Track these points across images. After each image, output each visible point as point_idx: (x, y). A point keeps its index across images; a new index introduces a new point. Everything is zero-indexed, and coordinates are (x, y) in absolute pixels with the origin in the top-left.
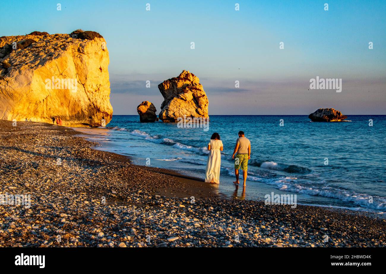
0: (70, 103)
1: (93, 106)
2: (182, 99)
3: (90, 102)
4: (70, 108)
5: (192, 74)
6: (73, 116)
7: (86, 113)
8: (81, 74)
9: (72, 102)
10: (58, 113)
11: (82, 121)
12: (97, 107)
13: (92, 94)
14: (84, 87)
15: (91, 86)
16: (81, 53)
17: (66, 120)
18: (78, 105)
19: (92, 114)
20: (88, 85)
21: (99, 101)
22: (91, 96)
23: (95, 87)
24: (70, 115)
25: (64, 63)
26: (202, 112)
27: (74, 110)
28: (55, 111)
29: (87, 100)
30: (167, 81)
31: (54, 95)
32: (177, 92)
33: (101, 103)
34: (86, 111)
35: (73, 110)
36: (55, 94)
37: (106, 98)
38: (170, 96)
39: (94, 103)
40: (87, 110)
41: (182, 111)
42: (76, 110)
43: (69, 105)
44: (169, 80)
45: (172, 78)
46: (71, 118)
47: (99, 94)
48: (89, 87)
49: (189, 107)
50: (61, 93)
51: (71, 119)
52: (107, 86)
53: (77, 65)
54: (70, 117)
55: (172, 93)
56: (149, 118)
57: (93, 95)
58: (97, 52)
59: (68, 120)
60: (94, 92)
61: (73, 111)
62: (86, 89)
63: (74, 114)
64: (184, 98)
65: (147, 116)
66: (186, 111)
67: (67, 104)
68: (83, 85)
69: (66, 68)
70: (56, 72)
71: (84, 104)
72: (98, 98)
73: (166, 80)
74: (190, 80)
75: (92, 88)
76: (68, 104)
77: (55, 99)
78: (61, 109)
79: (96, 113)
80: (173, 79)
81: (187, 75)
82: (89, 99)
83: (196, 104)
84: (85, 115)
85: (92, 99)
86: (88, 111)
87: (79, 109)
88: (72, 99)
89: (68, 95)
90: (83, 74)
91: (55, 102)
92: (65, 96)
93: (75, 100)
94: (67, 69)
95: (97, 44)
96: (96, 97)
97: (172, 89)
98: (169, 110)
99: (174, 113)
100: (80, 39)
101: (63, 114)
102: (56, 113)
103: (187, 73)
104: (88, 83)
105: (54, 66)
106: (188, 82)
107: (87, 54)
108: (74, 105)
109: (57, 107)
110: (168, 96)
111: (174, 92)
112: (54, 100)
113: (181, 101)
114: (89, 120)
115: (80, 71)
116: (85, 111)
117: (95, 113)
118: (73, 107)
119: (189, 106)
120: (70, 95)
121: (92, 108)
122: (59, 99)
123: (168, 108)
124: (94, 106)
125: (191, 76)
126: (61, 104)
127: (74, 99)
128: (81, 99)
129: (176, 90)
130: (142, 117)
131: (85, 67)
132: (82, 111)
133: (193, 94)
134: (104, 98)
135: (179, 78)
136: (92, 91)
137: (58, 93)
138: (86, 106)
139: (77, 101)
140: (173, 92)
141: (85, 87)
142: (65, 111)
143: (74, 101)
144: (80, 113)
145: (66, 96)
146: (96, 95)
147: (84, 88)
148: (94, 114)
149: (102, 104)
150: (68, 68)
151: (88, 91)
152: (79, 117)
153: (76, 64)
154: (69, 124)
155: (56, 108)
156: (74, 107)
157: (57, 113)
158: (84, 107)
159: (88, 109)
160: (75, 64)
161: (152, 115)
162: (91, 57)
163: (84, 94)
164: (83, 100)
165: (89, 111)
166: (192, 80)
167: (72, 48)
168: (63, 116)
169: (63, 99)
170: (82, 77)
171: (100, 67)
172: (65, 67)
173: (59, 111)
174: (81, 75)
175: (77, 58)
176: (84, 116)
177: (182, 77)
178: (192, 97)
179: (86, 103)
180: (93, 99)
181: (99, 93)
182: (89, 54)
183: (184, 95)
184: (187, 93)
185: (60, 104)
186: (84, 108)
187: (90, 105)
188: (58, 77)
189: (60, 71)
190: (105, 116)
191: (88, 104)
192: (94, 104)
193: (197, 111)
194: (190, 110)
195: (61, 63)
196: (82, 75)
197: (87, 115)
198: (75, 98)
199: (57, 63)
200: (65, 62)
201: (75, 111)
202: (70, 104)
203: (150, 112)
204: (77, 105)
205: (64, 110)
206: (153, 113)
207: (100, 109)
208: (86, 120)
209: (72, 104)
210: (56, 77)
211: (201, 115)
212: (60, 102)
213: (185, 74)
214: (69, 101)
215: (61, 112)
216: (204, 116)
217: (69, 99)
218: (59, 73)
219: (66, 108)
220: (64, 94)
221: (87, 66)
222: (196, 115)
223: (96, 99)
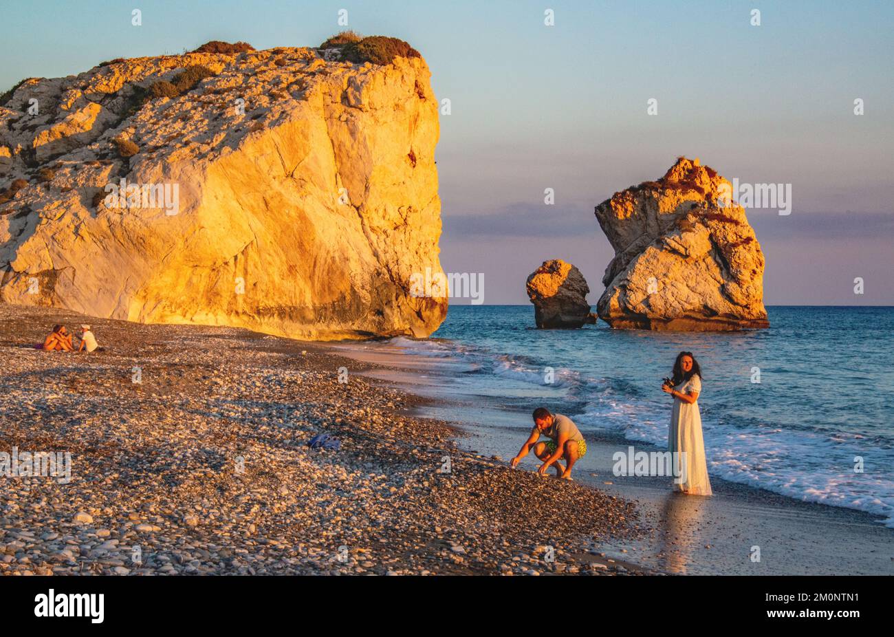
0: (318, 265)
1: (387, 276)
2: (674, 251)
3: (378, 265)
4: (316, 282)
5: (707, 169)
6: (326, 308)
7: (366, 297)
8: (352, 173)
9: (323, 262)
10: (280, 298)
11: (353, 324)
12: (400, 280)
13: (383, 237)
14: (360, 216)
15: (381, 212)
16: (351, 107)
17: (304, 320)
18: (342, 274)
19: (384, 302)
20: (372, 207)
21: (406, 259)
22: (382, 245)
23: (393, 214)
24: (317, 305)
25: (299, 139)
26: (742, 293)
27: (329, 288)
28: (271, 291)
29: (368, 257)
30: (624, 193)
31: (268, 242)
32: (656, 228)
33: (411, 266)
34: (364, 291)
35: (326, 289)
36: (270, 238)
37: (427, 250)
38: (634, 244)
39: (391, 266)
40: (368, 287)
41: (675, 291)
42: (333, 288)
43: (314, 271)
44: (632, 189)
45: (640, 183)
46: (321, 313)
47: (407, 236)
48: (374, 215)
49: (699, 279)
50: (290, 236)
51: (320, 318)
52: (431, 213)
53: (339, 145)
54: (315, 309)
55: (639, 232)
56: (564, 314)
57: (388, 241)
58: (401, 103)
59: (311, 322)
60: (390, 231)
61: (327, 293)
62: (366, 222)
63: (328, 300)
64: (682, 250)
65: (557, 308)
66: (686, 291)
67: (307, 268)
68: (358, 209)
69: (306, 154)
70: (275, 169)
71: (359, 270)
72: (405, 250)
73: (621, 190)
74: (700, 190)
75: (384, 217)
76: (312, 268)
77: (272, 252)
78: (288, 285)
79: (397, 299)
80: (644, 186)
81: (693, 172)
82: (376, 254)
83: (721, 269)
84: (363, 304)
85: (385, 252)
86: (370, 292)
87: (344, 287)
88: (323, 254)
89: (311, 243)
90: (356, 174)
91: (270, 263)
92: (301, 245)
93: (333, 258)
94: (306, 160)
95: (403, 77)
96: (398, 248)
97: (640, 219)
98: (630, 290)
99: (649, 297)
100: (349, 64)
101: (296, 302)
102: (273, 299)
103: (690, 167)
104: (372, 202)
105: (269, 151)
106: (694, 196)
107: (369, 109)
108: (330, 271)
109: (277, 279)
110: (626, 244)
111: (649, 230)
112: (267, 256)
113: (671, 258)
114: (374, 321)
115: (349, 165)
116: (363, 293)
117: (394, 298)
118: (326, 278)
119: (697, 275)
120: (317, 241)
121: (385, 283)
122: (282, 252)
123: (626, 282)
124: (391, 276)
125: (705, 177)
126: (290, 271)
127: (328, 252)
128: (352, 254)
129: (652, 223)
130: (542, 310)
131: (363, 151)
132: (354, 292)
133: (711, 236)
134: (421, 252)
135: (664, 184)
136: (386, 228)
137: (279, 234)
138: (367, 277)
139: (337, 259)
140: (644, 231)
141: (363, 215)
142: (301, 293)
143: (329, 260)
144: (348, 298)
145: (305, 244)
146: (398, 241)
147: (359, 219)
148: (389, 303)
149: (415, 270)
150: (311, 155)
151: (373, 230)
152: (345, 311)
153: (336, 143)
154: (314, 332)
155: (273, 282)
156: (329, 278)
157: (276, 298)
158: (359, 277)
159: (372, 285)
160: (332, 141)
161: (574, 303)
162: (381, 120)
163: (359, 238)
164: (356, 257)
165: (376, 291)
166: (710, 190)
167: (325, 93)
168: (295, 308)
169: (295, 254)
170: (355, 182)
171: (409, 152)
172: (301, 154)
173: (282, 293)
174: (350, 177)
175: (339, 123)
176: (358, 307)
177: (675, 178)
178: (707, 246)
179: (365, 267)
180: (387, 255)
181: (407, 233)
182: (376, 109)
183: (681, 238)
184: (692, 234)
185: (285, 268)
186: (358, 283)
187: (379, 274)
188: (281, 183)
189: (288, 164)
190: (426, 308)
191: (372, 269)
192: (389, 271)
193: (723, 290)
194: (700, 289)
195: (291, 141)
196: (354, 178)
197: (369, 304)
198: (331, 249)
199: (277, 139)
200: (301, 136)
201: (331, 292)
202: (317, 270)
203: (569, 294)
204: (338, 273)
205: (297, 288)
206: (578, 298)
207: (408, 285)
208: (365, 320)
209: (322, 269)
210: (276, 185)
211: (738, 304)
212: (287, 262)
213: (684, 168)
214: (313, 260)
215: (287, 293)
216: (748, 308)
217: (315, 254)
218: (282, 173)
219: (303, 283)
220: (298, 237)
221: (370, 150)
222: (722, 306)
223: (398, 254)
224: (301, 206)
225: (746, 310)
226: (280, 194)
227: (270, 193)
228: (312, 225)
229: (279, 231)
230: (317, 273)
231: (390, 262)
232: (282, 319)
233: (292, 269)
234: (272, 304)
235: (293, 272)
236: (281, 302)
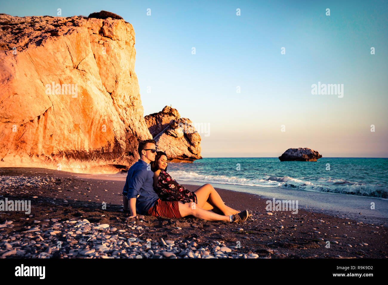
0: (94, 124)
1: (132, 133)
2: (172, 135)
3: (125, 125)
4: (92, 135)
5: (175, 109)
6: (97, 152)
7: (123, 145)
8: (107, 74)
9: (97, 122)
10: (67, 145)
11: (114, 161)
12: (137, 135)
13: (124, 111)
14: (113, 99)
15: (122, 97)
16: (105, 37)
18: (109, 130)
20: (119, 93)
21: (137, 125)
22: (125, 115)
23: (127, 99)
24: (92, 149)
26: (196, 150)
27: (101, 138)
28: (62, 141)
29: (120, 121)
30: (149, 116)
31: (61, 108)
32: (161, 128)
33: (139, 128)
35: (99, 139)
36: (63, 106)
39: (132, 127)
40: (124, 138)
41: (174, 149)
42: (103, 139)
43: (91, 128)
44: (152, 115)
47: (135, 112)
48: (119, 98)
49: (181, 145)
50: (76, 105)
51: (94, 157)
53: (99, 58)
55: (155, 129)
60: (127, 108)
61: (98, 142)
62: (115, 102)
63: (99, 146)
64: (175, 135)
66: (177, 149)
67: (87, 126)
68: (111, 94)
69: (86, 55)
70: (67, 62)
71: (119, 128)
72: (135, 119)
74: (174, 116)
75: (123, 100)
76: (89, 126)
77: (63, 115)
78: (74, 136)
80: (157, 114)
81: (171, 110)
82: (123, 120)
83: (188, 142)
84: (121, 149)
85: (127, 119)
86: (126, 142)
87: (110, 138)
88: (98, 117)
89: (90, 110)
90: (110, 74)
91: (62, 122)
92: (83, 111)
93: (104, 120)
96: (132, 118)
97: (155, 125)
101: (78, 148)
102: (63, 146)
103: (170, 108)
104: (119, 91)
105: (63, 50)
106: (173, 118)
107: (116, 40)
109: (66, 133)
112: (61, 118)
113: (171, 138)
114: (127, 159)
115: (105, 69)
116: (121, 142)
118: (99, 132)
120: (94, 109)
121: (131, 136)
122: (70, 116)
124: (133, 132)
125: (175, 111)
126: (75, 128)
127: (101, 116)
128: (114, 118)
129: (160, 126)
131: (114, 61)
132: (116, 141)
133: (183, 131)
135: (162, 113)
136: (125, 106)
137: (69, 104)
138: (123, 133)
139: (106, 121)
141: (114, 97)
142: (81, 142)
143: (101, 121)
144: (112, 144)
145: (86, 110)
146: (132, 114)
148: (135, 148)
149: (141, 131)
150: (90, 56)
151: (119, 106)
152: (109, 153)
154: (89, 168)
155: (64, 135)
156: (101, 132)
160: (94, 55)
162: (121, 47)
163: (114, 110)
165: (128, 141)
167: (89, 28)
168: (77, 151)
169: (79, 117)
170: (109, 79)
173: (69, 141)
174: (106, 76)
176: (118, 151)
177: (166, 111)
178: (183, 134)
179: (121, 126)
180: (129, 121)
181: (135, 110)
182: (119, 40)
183: (174, 131)
184: (178, 129)
185: (72, 126)
186: (119, 136)
187: (128, 131)
188: (71, 71)
191: (124, 128)
192: (131, 129)
193: (189, 149)
194: (182, 149)
195: (78, 45)
196: (108, 76)
197: (125, 149)
198: (103, 114)
199: (69, 43)
201: (102, 141)
202: (93, 127)
205: (79, 138)
207: (141, 138)
208: (122, 158)
209: (96, 127)
210: (68, 71)
211: (194, 154)
212: (73, 122)
213: (168, 109)
214: (91, 121)
215: (73, 142)
216: (197, 155)
217: (92, 117)
218: (71, 65)
219: (83, 135)
220: (81, 106)
221: (118, 60)
222: (189, 154)
223: (133, 121)
224: (84, 86)
225: (196, 156)
226: (71, 78)
227: (64, 76)
228: (91, 99)
229: (69, 101)
230: (93, 129)
231: (131, 125)
232: (68, 158)
233: (76, 126)
234: (62, 149)
235: (77, 128)
236: (68, 148)
